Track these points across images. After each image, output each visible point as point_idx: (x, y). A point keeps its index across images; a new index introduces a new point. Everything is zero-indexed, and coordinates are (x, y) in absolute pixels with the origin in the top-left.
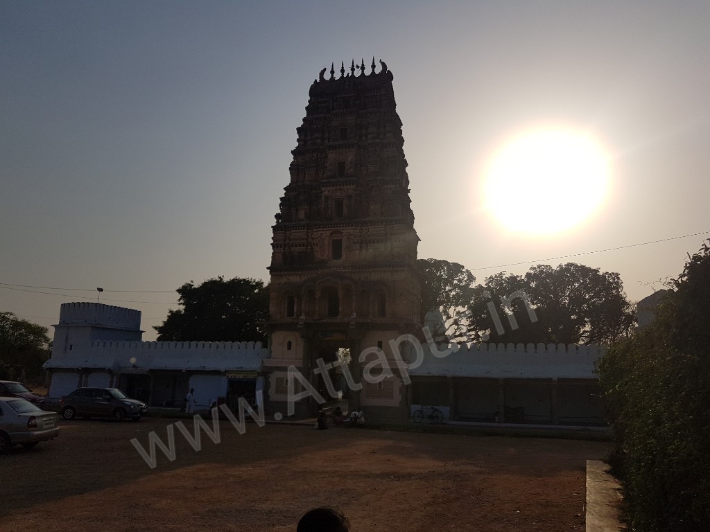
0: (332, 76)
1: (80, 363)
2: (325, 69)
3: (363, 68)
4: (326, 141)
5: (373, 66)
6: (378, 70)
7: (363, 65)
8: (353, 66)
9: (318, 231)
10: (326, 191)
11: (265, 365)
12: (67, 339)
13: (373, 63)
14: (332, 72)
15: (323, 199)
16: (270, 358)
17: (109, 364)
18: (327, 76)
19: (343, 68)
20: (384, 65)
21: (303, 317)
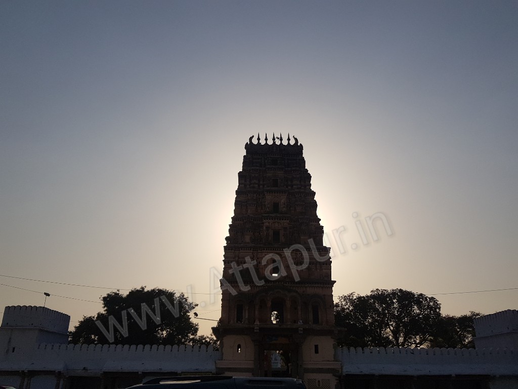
0: (259, 142)
1: (25, 366)
2: (253, 136)
3: (281, 140)
4: (261, 186)
5: (289, 139)
6: (292, 142)
7: (281, 137)
8: (274, 137)
9: (262, 253)
10: (267, 223)
11: (218, 366)
12: (9, 342)
13: (289, 137)
14: (259, 139)
15: (264, 228)
16: (222, 360)
17: (59, 367)
18: (255, 141)
19: (266, 137)
20: (296, 140)
21: (257, 323)
